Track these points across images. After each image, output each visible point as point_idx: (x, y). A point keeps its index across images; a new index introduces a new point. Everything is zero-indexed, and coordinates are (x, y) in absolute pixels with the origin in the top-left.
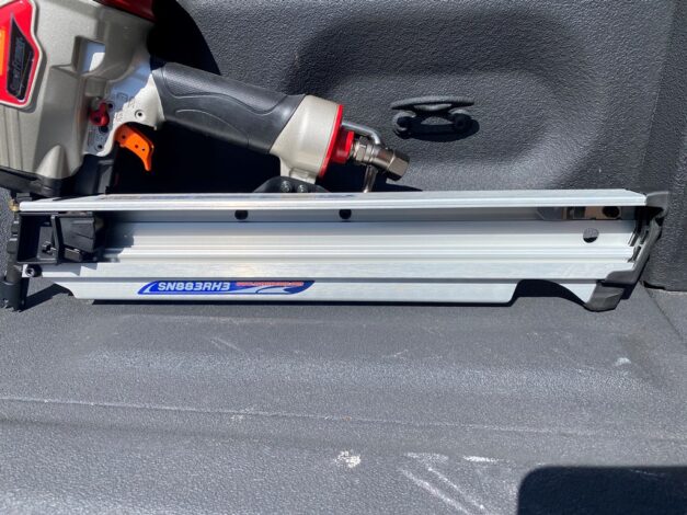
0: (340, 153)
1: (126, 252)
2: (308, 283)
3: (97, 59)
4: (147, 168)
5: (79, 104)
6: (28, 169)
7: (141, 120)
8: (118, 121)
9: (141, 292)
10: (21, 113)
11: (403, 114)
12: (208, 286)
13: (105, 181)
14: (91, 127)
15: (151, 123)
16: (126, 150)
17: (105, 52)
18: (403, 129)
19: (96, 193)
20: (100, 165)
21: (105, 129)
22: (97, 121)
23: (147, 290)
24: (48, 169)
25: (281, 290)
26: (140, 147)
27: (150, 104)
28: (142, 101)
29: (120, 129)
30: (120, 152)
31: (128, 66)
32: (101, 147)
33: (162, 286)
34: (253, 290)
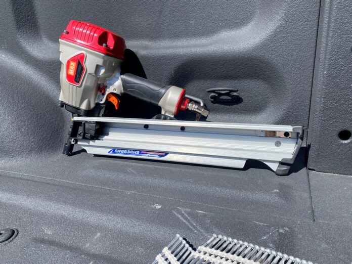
0: (182, 107)
1: (106, 137)
2: (167, 153)
3: (102, 71)
4: (116, 109)
5: (96, 86)
6: (77, 106)
7: (115, 92)
8: (108, 91)
9: (109, 152)
10: (78, 88)
11: (213, 94)
12: (132, 152)
13: (102, 112)
14: (99, 93)
15: (119, 93)
16: (110, 102)
17: (105, 69)
18: (212, 100)
19: (98, 116)
20: (101, 107)
21: (103, 94)
22: (101, 91)
23: (111, 152)
24: (84, 107)
25: (157, 156)
26: (115, 101)
27: (119, 87)
28: (116, 86)
29: (109, 95)
30: (108, 102)
31: (112, 74)
32: (102, 100)
33: (116, 151)
34: (147, 155)
